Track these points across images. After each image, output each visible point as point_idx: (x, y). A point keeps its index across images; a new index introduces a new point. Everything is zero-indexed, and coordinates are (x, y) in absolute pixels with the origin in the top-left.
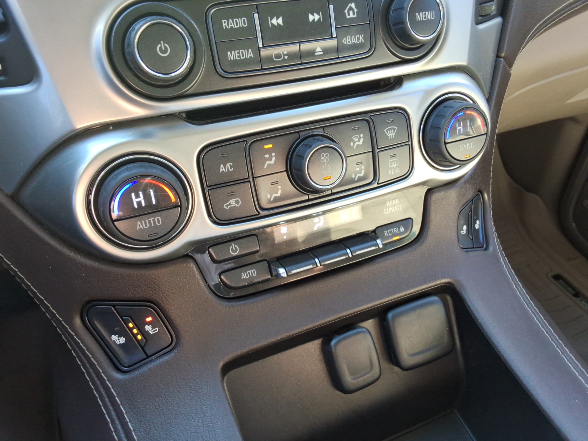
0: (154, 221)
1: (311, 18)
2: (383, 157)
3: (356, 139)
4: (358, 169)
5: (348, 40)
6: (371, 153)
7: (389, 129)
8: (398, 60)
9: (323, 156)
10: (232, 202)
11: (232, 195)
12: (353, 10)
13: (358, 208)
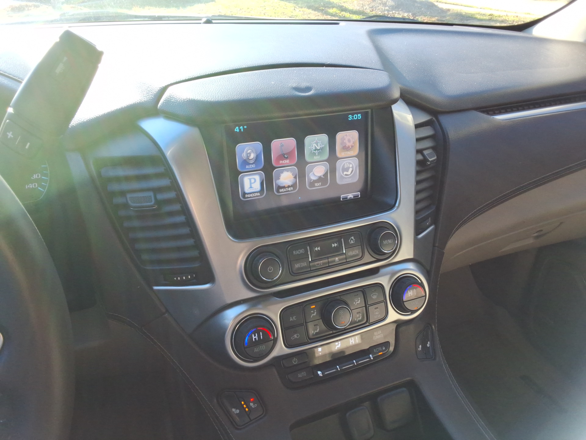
0: (262, 347)
1: (333, 245)
2: (371, 309)
3: (356, 301)
4: (358, 316)
5: (351, 253)
6: (364, 307)
7: (373, 295)
8: (375, 259)
9: (340, 312)
10: (295, 336)
11: (295, 332)
12: (353, 240)
13: (359, 336)
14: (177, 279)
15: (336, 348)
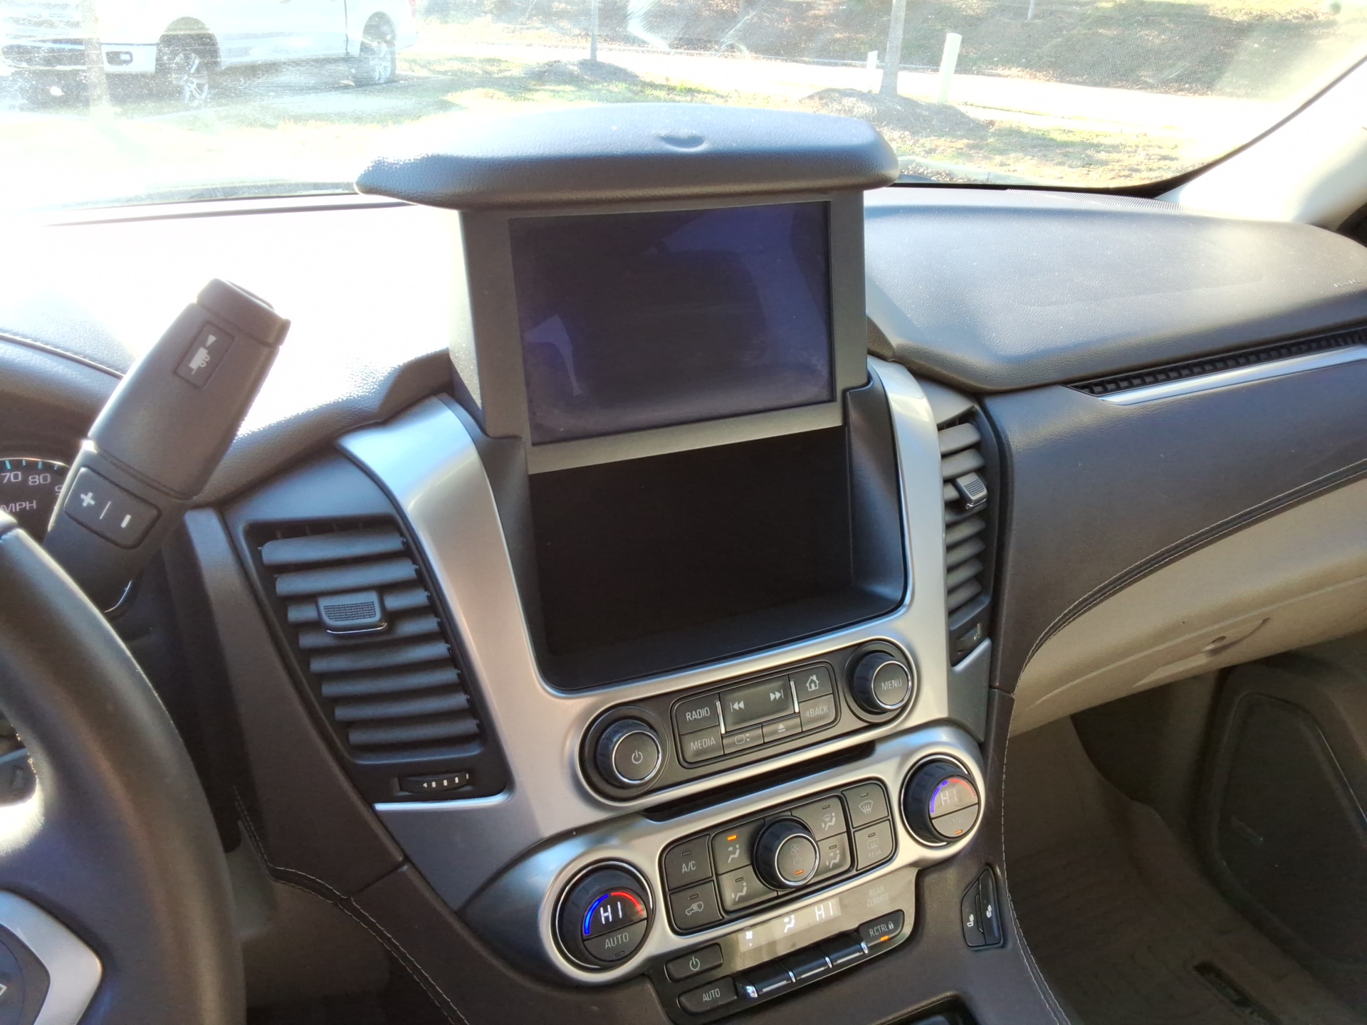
0: (622, 938)
1: (772, 697)
2: (860, 837)
3: (828, 819)
4: (832, 854)
5: (811, 713)
6: (846, 834)
7: (864, 805)
8: (865, 724)
9: (793, 847)
10: (695, 907)
11: (694, 898)
12: (815, 682)
13: (835, 900)
14: (430, 785)
15: (786, 931)
